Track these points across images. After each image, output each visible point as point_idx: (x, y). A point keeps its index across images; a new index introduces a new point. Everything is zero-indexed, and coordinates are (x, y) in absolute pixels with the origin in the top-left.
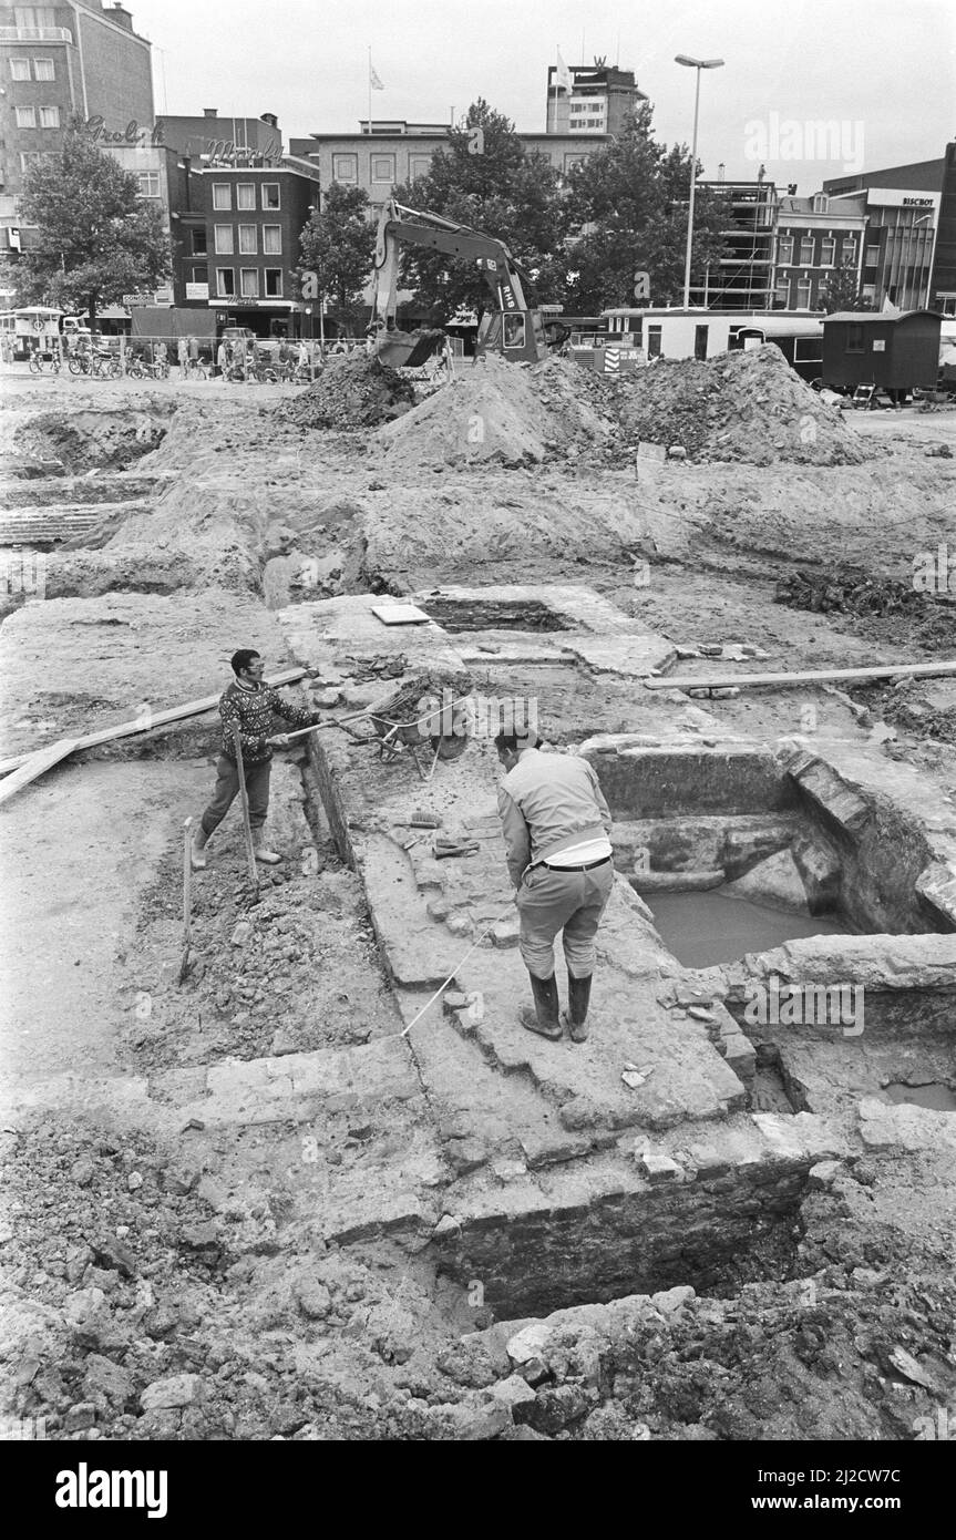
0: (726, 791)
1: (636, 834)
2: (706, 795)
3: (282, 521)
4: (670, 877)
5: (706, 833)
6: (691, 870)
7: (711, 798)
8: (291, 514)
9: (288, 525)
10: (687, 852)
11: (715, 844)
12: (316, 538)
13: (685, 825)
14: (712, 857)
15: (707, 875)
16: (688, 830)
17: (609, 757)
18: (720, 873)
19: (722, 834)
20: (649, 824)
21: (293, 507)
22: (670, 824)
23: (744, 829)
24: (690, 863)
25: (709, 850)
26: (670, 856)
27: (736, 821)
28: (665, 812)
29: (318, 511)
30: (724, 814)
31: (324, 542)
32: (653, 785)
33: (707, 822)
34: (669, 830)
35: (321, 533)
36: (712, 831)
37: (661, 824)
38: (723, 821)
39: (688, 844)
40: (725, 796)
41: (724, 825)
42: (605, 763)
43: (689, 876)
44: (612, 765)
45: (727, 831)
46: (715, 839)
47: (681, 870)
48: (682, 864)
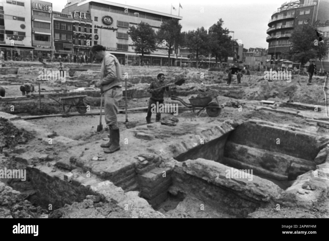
0: (295, 147)
1: (258, 153)
2: (286, 146)
3: (276, 89)
4: (268, 172)
5: (283, 160)
6: (276, 172)
7: (288, 148)
8: (279, 87)
9: (277, 90)
10: (275, 165)
11: (286, 165)
12: (283, 94)
13: (276, 155)
14: (284, 170)
15: (281, 176)
16: (277, 157)
17: (253, 125)
18: (287, 177)
19: (289, 162)
20: (264, 151)
21: (280, 86)
22: (271, 153)
23: (298, 163)
24: (276, 169)
25: (284, 167)
26: (268, 164)
27: (297, 159)
28: (271, 149)
29: (286, 87)
30: (293, 156)
31: (285, 95)
32: (267, 137)
33: (285, 157)
34: (270, 155)
35: (285, 93)
36: (286, 160)
37: (268, 152)
38: (292, 158)
39: (276, 162)
40: (294, 149)
41: (291, 159)
42: (252, 126)
43: (275, 174)
44: (254, 127)
45: (291, 162)
46: (286, 163)
47: (272, 171)
48: (272, 169)
